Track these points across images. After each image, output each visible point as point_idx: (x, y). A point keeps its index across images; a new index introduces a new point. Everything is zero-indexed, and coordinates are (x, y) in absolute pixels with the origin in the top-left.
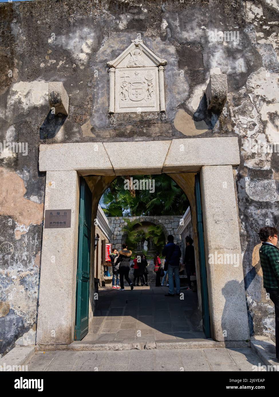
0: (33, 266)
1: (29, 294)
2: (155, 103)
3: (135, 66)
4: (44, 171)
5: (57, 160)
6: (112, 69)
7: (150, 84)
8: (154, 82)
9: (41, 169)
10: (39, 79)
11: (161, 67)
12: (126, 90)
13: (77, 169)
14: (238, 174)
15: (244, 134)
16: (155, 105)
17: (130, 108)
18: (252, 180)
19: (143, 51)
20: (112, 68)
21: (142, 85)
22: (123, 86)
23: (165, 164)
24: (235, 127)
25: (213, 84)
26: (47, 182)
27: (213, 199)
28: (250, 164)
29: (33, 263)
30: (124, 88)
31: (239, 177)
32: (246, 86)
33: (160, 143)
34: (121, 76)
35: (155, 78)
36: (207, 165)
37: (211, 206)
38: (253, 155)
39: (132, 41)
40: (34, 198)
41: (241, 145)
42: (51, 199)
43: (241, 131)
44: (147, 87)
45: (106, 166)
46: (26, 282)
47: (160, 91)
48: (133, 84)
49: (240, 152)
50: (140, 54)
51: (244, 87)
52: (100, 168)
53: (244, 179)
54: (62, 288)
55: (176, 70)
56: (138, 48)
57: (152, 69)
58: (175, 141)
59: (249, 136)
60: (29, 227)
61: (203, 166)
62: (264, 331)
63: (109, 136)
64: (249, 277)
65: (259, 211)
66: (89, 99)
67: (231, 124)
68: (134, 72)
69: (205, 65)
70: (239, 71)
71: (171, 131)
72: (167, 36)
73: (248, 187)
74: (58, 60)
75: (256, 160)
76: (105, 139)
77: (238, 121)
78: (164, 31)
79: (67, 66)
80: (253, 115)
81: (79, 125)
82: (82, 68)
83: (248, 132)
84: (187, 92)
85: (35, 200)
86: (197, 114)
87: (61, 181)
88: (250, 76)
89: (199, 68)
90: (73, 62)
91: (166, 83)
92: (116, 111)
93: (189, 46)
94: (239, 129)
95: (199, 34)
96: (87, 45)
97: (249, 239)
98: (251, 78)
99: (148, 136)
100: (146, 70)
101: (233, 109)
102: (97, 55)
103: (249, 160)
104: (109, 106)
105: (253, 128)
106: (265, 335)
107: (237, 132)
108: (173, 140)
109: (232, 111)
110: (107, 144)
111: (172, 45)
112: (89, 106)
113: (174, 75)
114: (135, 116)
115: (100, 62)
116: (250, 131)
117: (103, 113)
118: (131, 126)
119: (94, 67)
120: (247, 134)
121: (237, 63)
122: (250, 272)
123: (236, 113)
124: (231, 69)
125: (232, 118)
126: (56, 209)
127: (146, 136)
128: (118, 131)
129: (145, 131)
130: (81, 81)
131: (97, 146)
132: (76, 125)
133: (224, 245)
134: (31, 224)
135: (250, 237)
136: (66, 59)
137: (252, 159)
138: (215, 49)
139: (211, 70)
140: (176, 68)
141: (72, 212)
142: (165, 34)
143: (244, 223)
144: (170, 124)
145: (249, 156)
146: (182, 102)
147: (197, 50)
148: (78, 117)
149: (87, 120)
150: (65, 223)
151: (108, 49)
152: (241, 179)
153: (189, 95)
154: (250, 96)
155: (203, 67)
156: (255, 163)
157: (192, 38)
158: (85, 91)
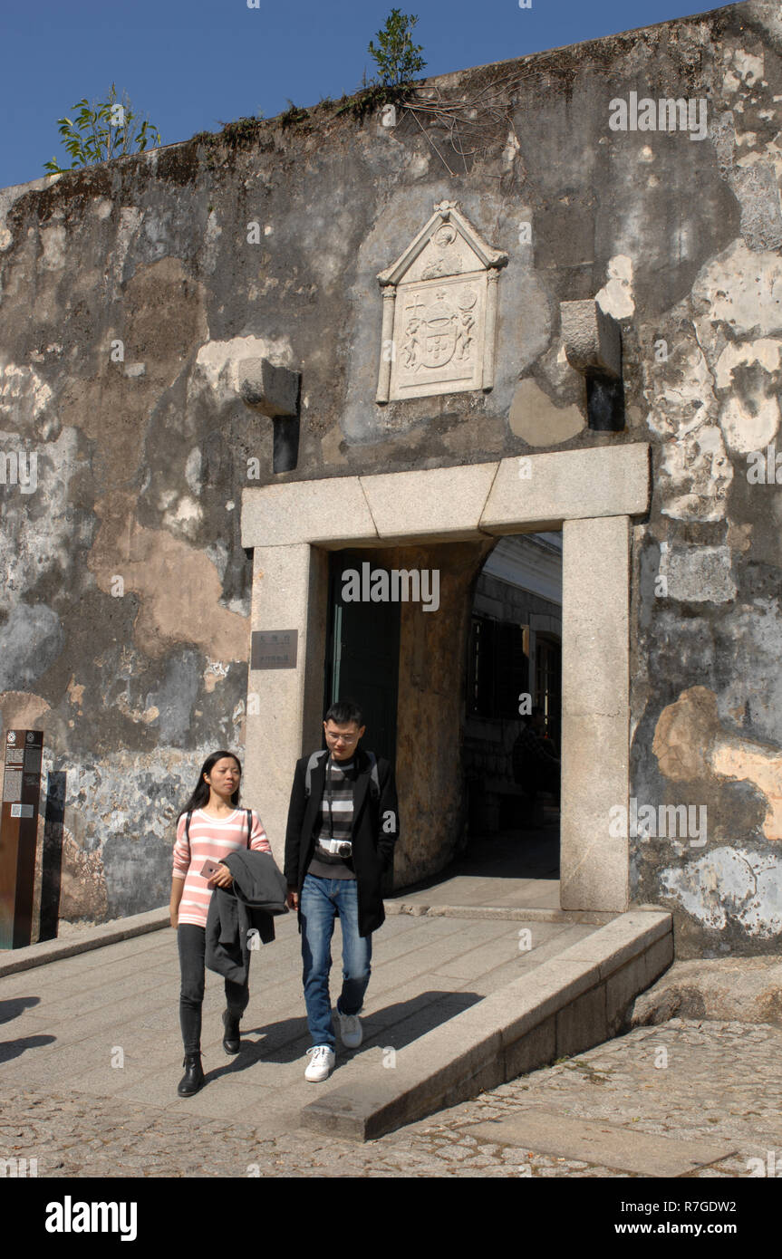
0: (237, 746)
2: (474, 370)
3: (438, 274)
4: (250, 546)
5: (273, 523)
6: (388, 291)
7: (466, 319)
8: (475, 313)
9: (246, 544)
10: (245, 331)
11: (494, 273)
12: (416, 342)
13: (312, 540)
14: (642, 538)
15: (670, 430)
16: (473, 374)
17: (421, 387)
18: (676, 550)
19: (457, 231)
20: (387, 286)
21: (449, 325)
22: (409, 332)
23: (483, 519)
24: (651, 414)
26: (255, 570)
28: (675, 509)
29: (237, 738)
30: (409, 336)
31: (648, 543)
32: (690, 300)
33: (475, 469)
34: (408, 306)
35: (479, 299)
36: (572, 517)
37: (573, 616)
38: (685, 487)
39: (435, 207)
40: (236, 604)
41: (655, 460)
42: (262, 608)
43: (664, 424)
44: (458, 329)
45: (364, 531)
48: (430, 324)
49: (652, 480)
50: (451, 240)
51: (684, 302)
52: (353, 537)
53: (659, 548)
54: (281, 790)
55: (528, 275)
56: (448, 224)
57: (475, 279)
58: (508, 463)
59: (682, 437)
60: (228, 667)
61: (564, 520)
62: (661, 894)
63: (374, 460)
64: (641, 777)
65: (683, 625)
66: (340, 370)
67: (641, 406)
68: (435, 291)
69: (598, 250)
70: (677, 256)
71: (502, 437)
72: (514, 179)
73: (666, 567)
74: (282, 281)
75: (692, 498)
76: (366, 467)
77: (659, 397)
78: (509, 167)
79: (300, 291)
80: (698, 378)
81: (318, 437)
82: (329, 293)
83: (681, 426)
84: (546, 331)
85: (238, 610)
86: (560, 391)
87: (281, 568)
88: (704, 267)
89: (583, 260)
90: (309, 278)
91: (501, 314)
92: (391, 398)
93: (566, 199)
94: (660, 420)
95: (592, 161)
96: (341, 231)
97: (651, 692)
98: (706, 272)
99: (453, 456)
100: (462, 281)
101: (649, 367)
102: (360, 256)
103: (676, 499)
104: (377, 386)
105: (693, 415)
106: (661, 904)
107: (653, 426)
108: (503, 460)
109: (646, 372)
110: (367, 480)
111: (526, 203)
112: (338, 388)
113: (522, 288)
114: (428, 404)
115: (366, 275)
116: (686, 422)
117: (366, 404)
118: (419, 432)
119: (353, 288)
120: (676, 430)
121: (677, 234)
122: (645, 767)
123: (657, 376)
124: (660, 254)
125: (645, 393)
126: (270, 629)
127: (448, 455)
128: (392, 447)
129: (446, 442)
130: (326, 327)
131: (348, 484)
132: (311, 438)
133: (593, 706)
134: (231, 660)
135: (655, 687)
136: (299, 273)
137: (683, 494)
138: (626, 202)
139: (610, 263)
140: (528, 268)
141: (300, 634)
142: (510, 175)
143: (646, 655)
144: (501, 419)
145: (677, 487)
146: (531, 361)
147: (585, 209)
148: (318, 418)
149: (332, 423)
150: (286, 658)
151: (382, 237)
152: (652, 548)
153: (550, 342)
154: (696, 325)
155: (594, 256)
156: (689, 506)
157: (574, 176)
158: (334, 351)
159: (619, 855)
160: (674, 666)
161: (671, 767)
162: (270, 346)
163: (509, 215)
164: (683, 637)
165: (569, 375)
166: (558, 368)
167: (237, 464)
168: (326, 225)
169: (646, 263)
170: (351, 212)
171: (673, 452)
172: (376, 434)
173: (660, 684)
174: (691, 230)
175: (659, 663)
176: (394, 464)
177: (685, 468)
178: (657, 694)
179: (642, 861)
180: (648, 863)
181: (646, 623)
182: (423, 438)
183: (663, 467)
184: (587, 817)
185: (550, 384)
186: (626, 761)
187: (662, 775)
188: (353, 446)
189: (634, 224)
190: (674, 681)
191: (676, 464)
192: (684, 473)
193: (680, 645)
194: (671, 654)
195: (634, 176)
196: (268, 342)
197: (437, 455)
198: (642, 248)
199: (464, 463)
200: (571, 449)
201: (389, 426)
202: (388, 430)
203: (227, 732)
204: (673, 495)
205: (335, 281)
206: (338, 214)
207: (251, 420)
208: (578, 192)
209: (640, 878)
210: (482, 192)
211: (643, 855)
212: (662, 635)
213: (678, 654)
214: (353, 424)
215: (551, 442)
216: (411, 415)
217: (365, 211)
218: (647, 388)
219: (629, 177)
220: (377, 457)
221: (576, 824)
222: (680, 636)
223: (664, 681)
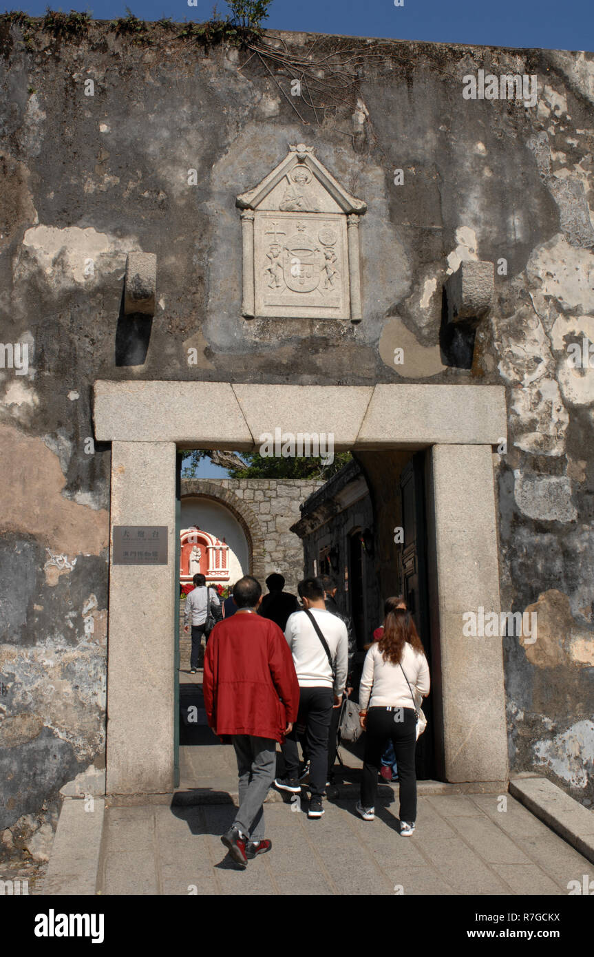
0: (88, 641)
1: (83, 698)
2: (341, 301)
3: (297, 208)
4: (106, 439)
5: (133, 418)
6: (248, 213)
7: (329, 254)
8: (337, 250)
9: (101, 436)
10: (83, 222)
11: (354, 218)
12: (279, 266)
13: (179, 439)
14: (501, 463)
15: (517, 378)
16: (341, 304)
17: (288, 308)
18: (527, 477)
19: (314, 173)
20: (247, 209)
21: (313, 257)
22: (271, 255)
23: (360, 437)
24: (501, 363)
25: (466, 282)
26: (114, 464)
27: (452, 513)
28: (525, 443)
30: (273, 259)
31: (504, 469)
32: (525, 274)
33: (352, 390)
34: (267, 231)
35: (339, 239)
36: (442, 442)
37: (448, 528)
38: (531, 426)
39: (291, 147)
40: (84, 497)
41: (510, 401)
42: (124, 503)
43: (512, 372)
44: (323, 261)
45: (238, 436)
46: (74, 672)
47: (350, 274)
48: (292, 252)
49: (508, 417)
50: (308, 181)
51: (521, 276)
52: (227, 440)
53: (513, 473)
54: (154, 686)
55: (385, 226)
56: (304, 165)
57: (334, 220)
58: (382, 389)
59: (527, 385)
60: (75, 560)
61: (435, 444)
62: (535, 763)
63: (243, 370)
64: (513, 665)
65: (537, 539)
66: (199, 279)
67: (493, 355)
68: (294, 222)
69: (446, 219)
70: (513, 237)
71: (373, 365)
72: (365, 142)
73: (520, 490)
74: (124, 179)
75: (537, 435)
76: (236, 374)
77: (507, 350)
78: (360, 129)
79: (146, 194)
80: (537, 339)
81: (179, 341)
82: (182, 203)
83: (526, 376)
84: (408, 279)
85: (87, 503)
86: (425, 332)
87: (145, 464)
88: (534, 250)
89: (433, 224)
90: (159, 186)
91: (364, 255)
92: (258, 313)
93: (413, 169)
94: (509, 368)
95: (435, 143)
96: (190, 147)
97: (516, 594)
98: (537, 255)
99: (326, 374)
100: (321, 219)
101: (497, 323)
102: (213, 176)
103: (525, 435)
104: (242, 300)
105: (536, 368)
106: (535, 771)
107: (503, 373)
108: (377, 385)
109: (495, 328)
110: (240, 388)
111: (378, 165)
112: (198, 296)
113: (381, 237)
114: (297, 326)
115: (221, 194)
116: (530, 373)
117: (230, 316)
118: (289, 349)
119: (208, 204)
120: (522, 379)
121: (511, 219)
122: (515, 657)
123: (504, 332)
124: (499, 233)
125: (496, 344)
126: (134, 524)
127: (321, 374)
128: (262, 360)
129: (319, 362)
130: (180, 235)
131: (220, 389)
132: (172, 340)
133: (469, 605)
134: (79, 553)
135: (518, 590)
136: (143, 177)
137: (531, 432)
138: (467, 183)
139: (457, 231)
140: (385, 220)
141: (170, 531)
142: (362, 136)
143: (508, 563)
144: (371, 349)
145: (525, 425)
146: (396, 302)
147: (430, 182)
148: (176, 321)
149: (194, 329)
150: (155, 554)
151: (237, 161)
152: (508, 474)
153: (411, 288)
154: (532, 296)
155: (442, 223)
156: (536, 442)
157: (419, 151)
158: (190, 259)
159: (499, 732)
160: (533, 573)
161: (537, 656)
162: (115, 242)
163: (362, 170)
164: (537, 548)
165: (432, 319)
166: (421, 312)
167: (82, 354)
168: (173, 138)
169: (487, 238)
170: (201, 131)
171: (521, 396)
172: (243, 345)
173: (522, 588)
174: (522, 219)
175: (520, 570)
176: (265, 376)
177: (530, 410)
178: (520, 595)
179: (518, 736)
180: (523, 737)
181: (506, 536)
182: (293, 356)
183: (513, 407)
184: (469, 701)
185: (415, 325)
186: (500, 651)
187: (530, 663)
188: (219, 354)
189: (474, 203)
190: (534, 586)
191: (524, 406)
192: (530, 414)
193: (535, 556)
194: (529, 562)
195: (471, 163)
196: (112, 238)
197: (310, 373)
198: (483, 224)
199: (339, 384)
200: (438, 383)
201: (257, 339)
202: (256, 343)
203: (75, 627)
204: (522, 432)
205: (186, 193)
206: (186, 130)
207: (95, 313)
208: (424, 166)
209: (517, 750)
210: (335, 145)
211: (519, 731)
212: (520, 546)
213: (535, 563)
214: (217, 331)
215: (419, 375)
216: (280, 332)
217: (216, 135)
218: (497, 341)
219: (468, 164)
220: (246, 367)
221: (460, 707)
222: (535, 548)
223: (526, 585)
